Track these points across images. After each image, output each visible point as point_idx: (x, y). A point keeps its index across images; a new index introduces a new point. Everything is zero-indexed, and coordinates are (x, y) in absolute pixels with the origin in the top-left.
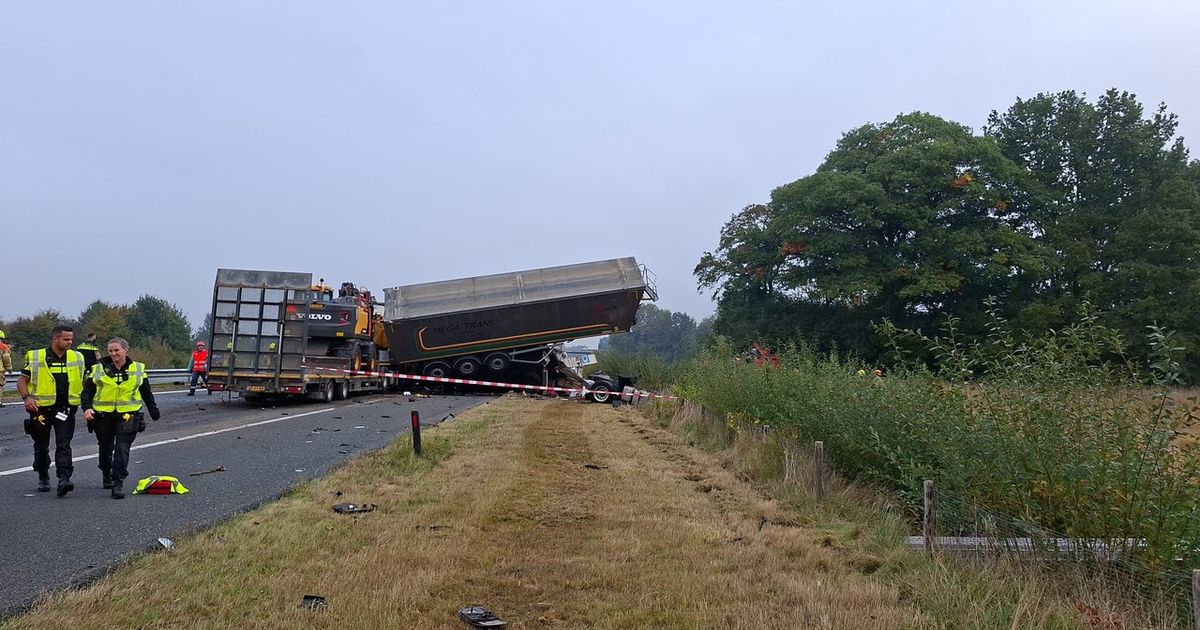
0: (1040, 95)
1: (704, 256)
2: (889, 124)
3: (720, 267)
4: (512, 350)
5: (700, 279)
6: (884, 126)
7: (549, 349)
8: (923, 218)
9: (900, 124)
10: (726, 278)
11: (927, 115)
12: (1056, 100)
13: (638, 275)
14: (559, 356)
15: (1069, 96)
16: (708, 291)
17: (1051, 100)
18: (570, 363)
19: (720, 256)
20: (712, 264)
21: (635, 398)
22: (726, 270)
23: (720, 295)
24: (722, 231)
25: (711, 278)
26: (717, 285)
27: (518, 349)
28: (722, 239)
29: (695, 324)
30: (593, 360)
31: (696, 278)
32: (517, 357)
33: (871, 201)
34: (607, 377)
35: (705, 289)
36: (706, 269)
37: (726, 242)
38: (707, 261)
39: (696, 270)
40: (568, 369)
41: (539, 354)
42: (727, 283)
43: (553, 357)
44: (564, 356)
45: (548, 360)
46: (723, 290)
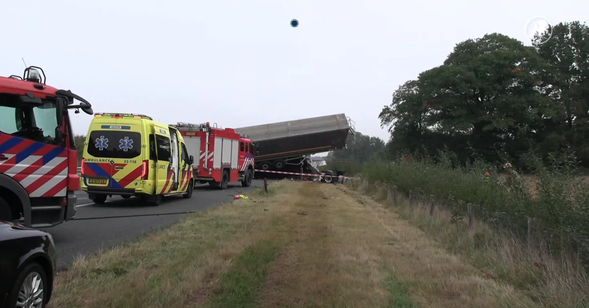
0: (561, 24)
1: (384, 108)
2: (480, 39)
3: (393, 113)
4: (286, 159)
5: (382, 121)
6: (478, 40)
7: (303, 158)
8: (495, 90)
9: (486, 39)
10: (396, 120)
11: (500, 35)
12: (569, 26)
13: (346, 122)
14: (308, 162)
15: (576, 24)
16: (386, 127)
17: (566, 26)
18: (314, 165)
19: (393, 108)
20: (389, 112)
21: (344, 181)
22: (396, 116)
23: (392, 129)
24: (394, 95)
25: (388, 120)
26: (391, 124)
27: (289, 158)
28: (394, 99)
29: (384, 143)
30: (324, 163)
31: (380, 120)
32: (288, 162)
33: (468, 81)
34: (331, 171)
35: (385, 126)
36: (386, 115)
37: (396, 100)
38: (386, 110)
39: (380, 116)
40: (313, 168)
41: (299, 161)
42: (396, 123)
43: (305, 162)
44: (310, 162)
45: (303, 163)
46: (394, 126)
